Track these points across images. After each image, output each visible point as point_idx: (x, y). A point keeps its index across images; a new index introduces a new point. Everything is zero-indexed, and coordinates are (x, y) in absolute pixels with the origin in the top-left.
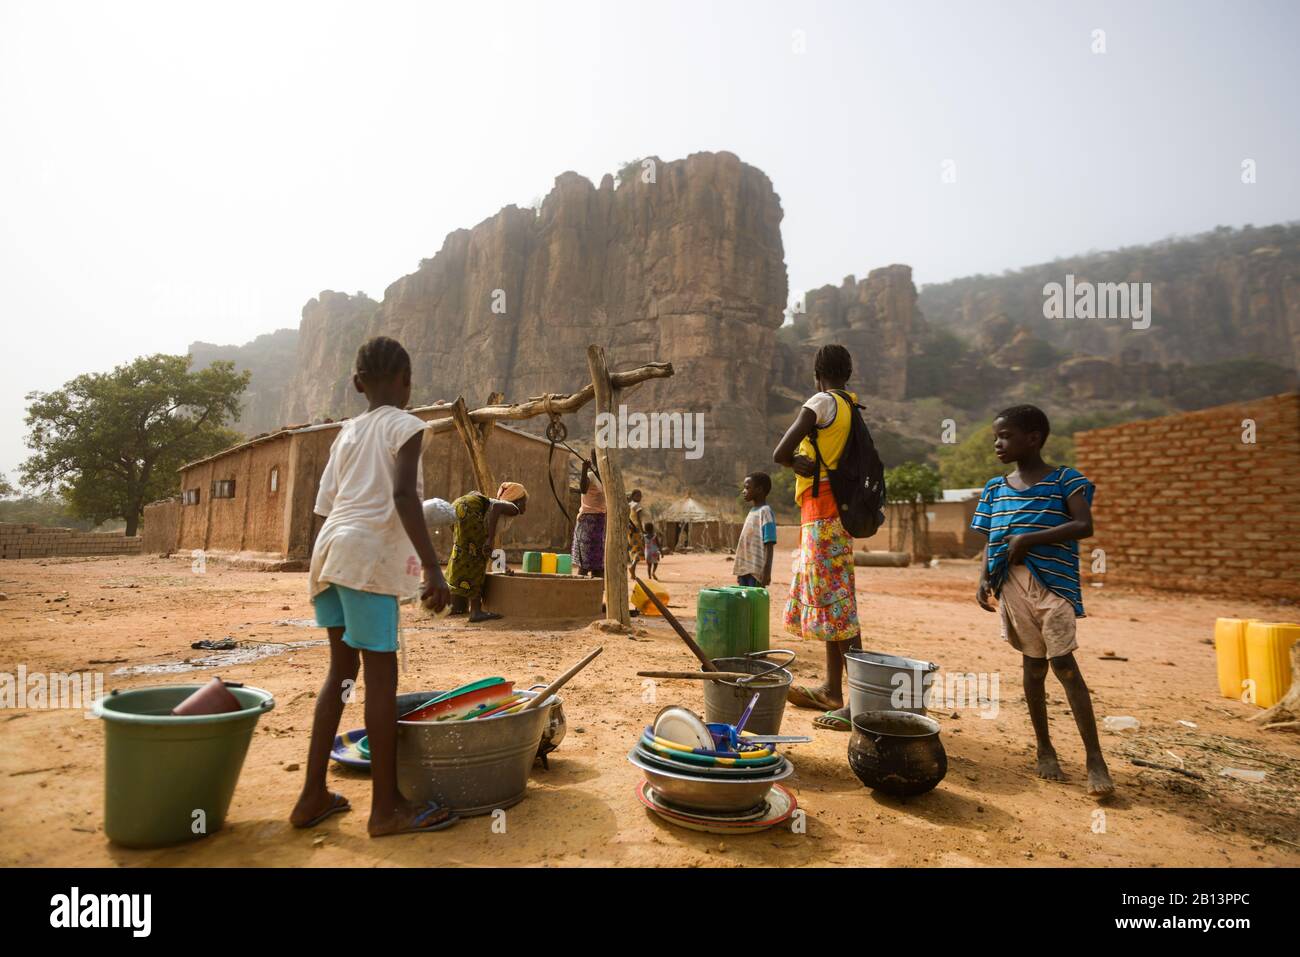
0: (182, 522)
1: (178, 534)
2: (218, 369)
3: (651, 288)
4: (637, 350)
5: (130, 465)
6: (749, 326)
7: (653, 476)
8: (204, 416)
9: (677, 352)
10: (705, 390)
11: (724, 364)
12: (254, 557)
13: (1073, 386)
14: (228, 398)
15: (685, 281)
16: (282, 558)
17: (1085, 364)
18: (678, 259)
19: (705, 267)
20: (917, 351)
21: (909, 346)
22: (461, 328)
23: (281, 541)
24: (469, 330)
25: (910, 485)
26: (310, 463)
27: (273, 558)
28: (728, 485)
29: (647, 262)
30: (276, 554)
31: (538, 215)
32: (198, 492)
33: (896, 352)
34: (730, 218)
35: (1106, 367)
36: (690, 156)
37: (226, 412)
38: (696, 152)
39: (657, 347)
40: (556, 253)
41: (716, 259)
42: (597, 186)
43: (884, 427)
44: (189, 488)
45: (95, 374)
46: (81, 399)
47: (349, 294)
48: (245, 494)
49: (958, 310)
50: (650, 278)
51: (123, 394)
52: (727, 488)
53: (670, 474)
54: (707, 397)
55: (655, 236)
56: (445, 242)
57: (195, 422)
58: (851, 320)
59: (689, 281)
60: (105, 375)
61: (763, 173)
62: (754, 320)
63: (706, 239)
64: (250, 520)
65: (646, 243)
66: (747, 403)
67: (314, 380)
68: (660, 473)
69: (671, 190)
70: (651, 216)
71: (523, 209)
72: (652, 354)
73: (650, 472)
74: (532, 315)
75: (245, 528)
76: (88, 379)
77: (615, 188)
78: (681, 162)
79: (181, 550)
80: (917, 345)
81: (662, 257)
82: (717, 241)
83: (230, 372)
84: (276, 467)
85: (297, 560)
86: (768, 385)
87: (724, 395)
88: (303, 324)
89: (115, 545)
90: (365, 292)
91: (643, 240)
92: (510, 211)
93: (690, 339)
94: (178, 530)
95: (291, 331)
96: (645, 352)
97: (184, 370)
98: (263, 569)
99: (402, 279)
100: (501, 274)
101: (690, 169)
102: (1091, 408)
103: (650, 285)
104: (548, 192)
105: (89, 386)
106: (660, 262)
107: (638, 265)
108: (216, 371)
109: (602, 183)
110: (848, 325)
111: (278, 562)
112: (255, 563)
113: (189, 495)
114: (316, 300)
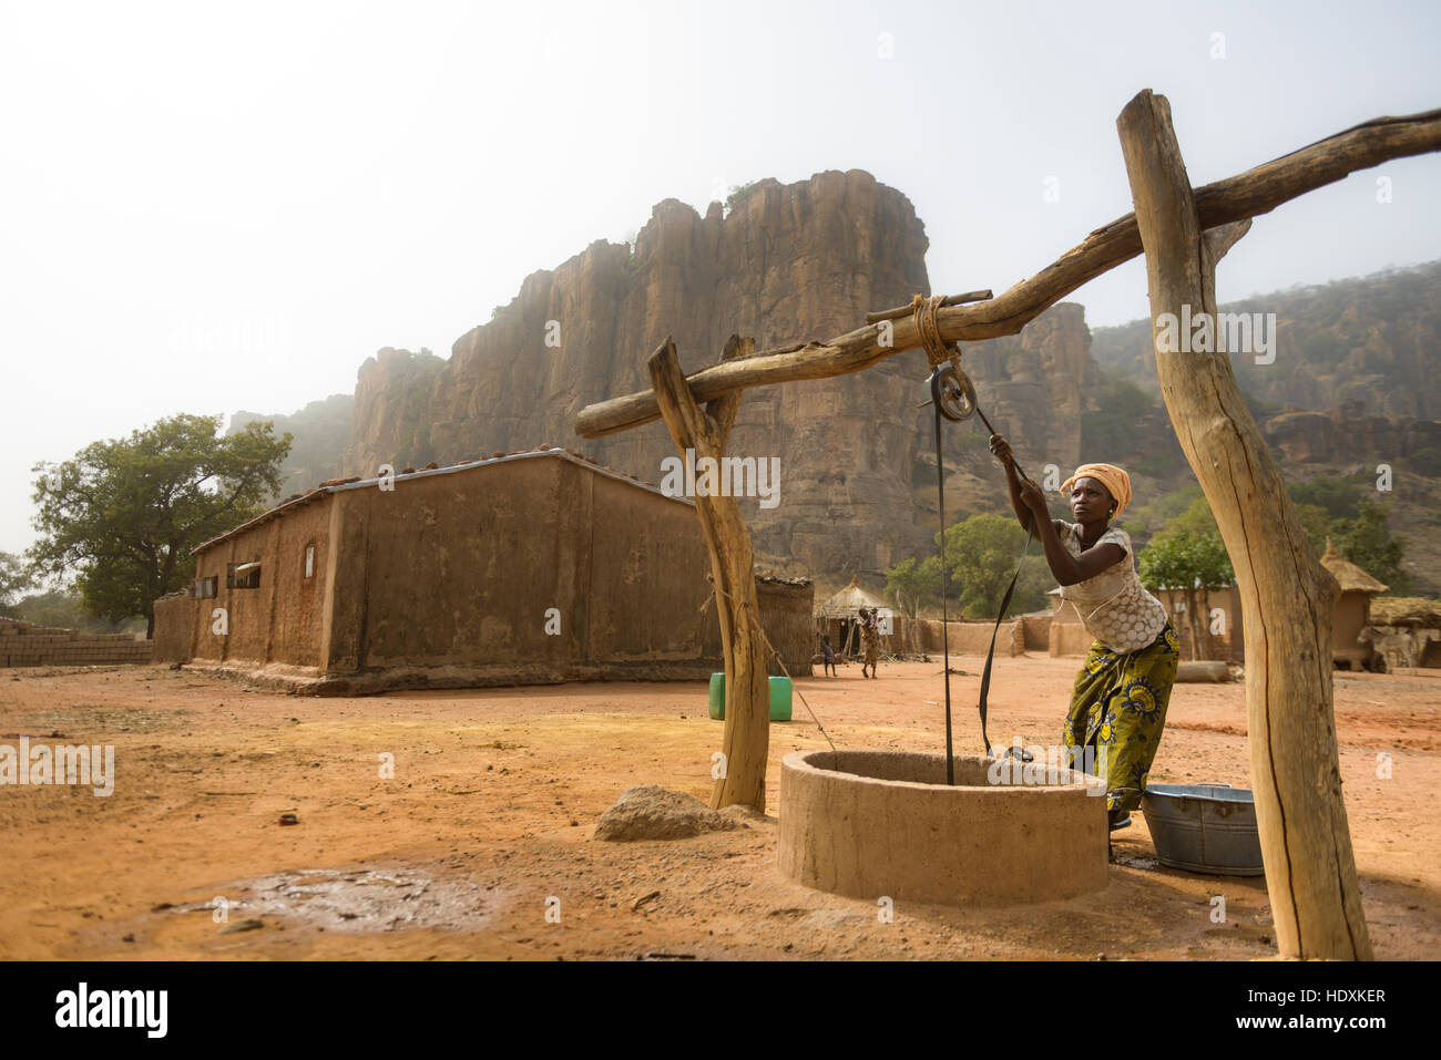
0: (198, 622)
1: (192, 637)
2: (254, 432)
3: (770, 335)
4: (753, 410)
5: (150, 552)
6: (890, 378)
7: (776, 563)
8: (239, 490)
9: (802, 412)
10: (838, 457)
11: (859, 425)
12: (283, 672)
13: (1284, 447)
14: (267, 467)
15: (811, 327)
16: (319, 675)
17: (1297, 419)
18: (802, 299)
19: (835, 308)
20: (1093, 407)
21: (1083, 401)
22: (542, 387)
23: (318, 650)
24: (552, 390)
25: (1189, 565)
26: (359, 535)
27: (308, 675)
28: (868, 573)
29: (764, 306)
30: (311, 669)
31: (632, 252)
32: (215, 581)
33: (1068, 409)
34: (864, 248)
35: (1324, 423)
36: (815, 176)
37: (264, 485)
38: (822, 171)
39: (779, 405)
40: (653, 296)
41: (849, 299)
42: (703, 215)
43: (1056, 499)
44: (207, 574)
45: (112, 441)
46: (96, 471)
47: (412, 352)
48: (272, 582)
49: (1138, 358)
50: (768, 323)
51: (141, 464)
52: (867, 576)
53: (797, 560)
54: (840, 466)
55: (773, 273)
56: (522, 287)
57: (228, 497)
58: (1011, 371)
59: (815, 326)
60: (122, 441)
61: (903, 195)
62: (896, 371)
63: (836, 274)
64: (279, 619)
65: (763, 281)
66: (890, 472)
67: (373, 454)
68: (784, 559)
69: (793, 217)
70: (768, 248)
71: (615, 244)
72: (772, 414)
73: (772, 557)
74: (626, 371)
75: (272, 630)
76: (103, 447)
77: (724, 218)
78: (804, 183)
79: (196, 659)
80: (1092, 400)
81: (784, 297)
82: (850, 276)
83: (269, 435)
84: (312, 543)
85: (340, 679)
86: (914, 451)
87: (860, 463)
88: (359, 388)
89: (123, 651)
90: (429, 349)
91: (759, 277)
92: (600, 247)
93: (818, 394)
94: (193, 632)
95: (346, 396)
96: (764, 411)
97: (213, 432)
98: (295, 692)
99: (473, 330)
100: (588, 322)
101: (814, 190)
102: (1306, 474)
103: (768, 331)
104: (645, 224)
105: (104, 455)
106: (780, 303)
107: (754, 308)
108: (252, 435)
109: (708, 212)
110: (1008, 376)
111: (314, 681)
112: (282, 681)
113: (204, 585)
114: (373, 359)
